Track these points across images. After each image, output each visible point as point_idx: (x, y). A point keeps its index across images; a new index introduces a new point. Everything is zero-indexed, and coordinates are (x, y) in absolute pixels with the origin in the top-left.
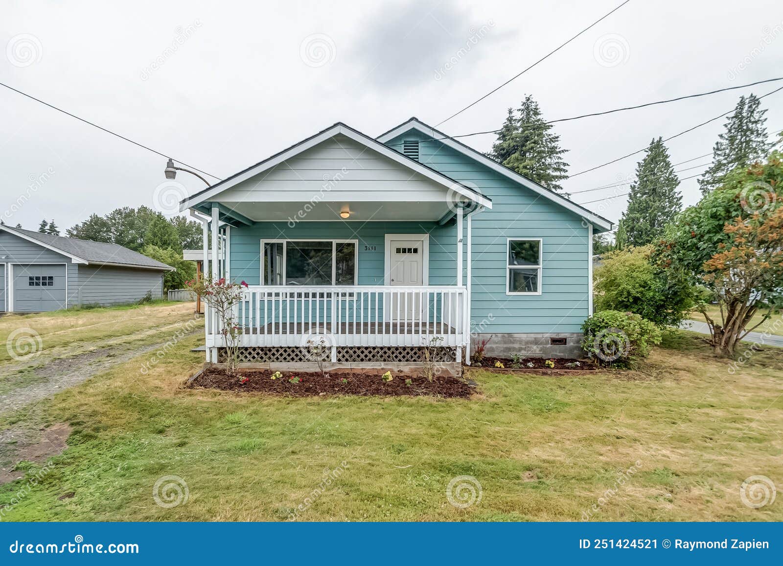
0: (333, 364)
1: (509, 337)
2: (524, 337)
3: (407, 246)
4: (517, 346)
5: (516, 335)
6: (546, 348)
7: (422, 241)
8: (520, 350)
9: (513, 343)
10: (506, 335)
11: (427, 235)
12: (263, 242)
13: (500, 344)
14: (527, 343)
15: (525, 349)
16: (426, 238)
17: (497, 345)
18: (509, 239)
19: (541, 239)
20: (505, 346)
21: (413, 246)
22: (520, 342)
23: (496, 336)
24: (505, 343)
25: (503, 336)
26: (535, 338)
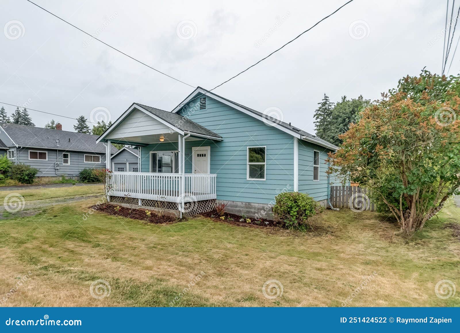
0: (139, 206)
1: (248, 205)
2: (257, 205)
3: (201, 153)
4: (253, 210)
5: (252, 204)
6: (269, 213)
7: (207, 150)
8: (255, 213)
9: (251, 209)
10: (247, 203)
11: (209, 147)
12: (151, 152)
13: (244, 208)
14: (258, 209)
15: (257, 213)
16: (208, 148)
17: (243, 209)
18: (248, 147)
19: (265, 147)
20: (247, 210)
21: (203, 153)
22: (255, 208)
23: (242, 203)
24: (247, 208)
25: (246, 204)
26: (263, 207)
